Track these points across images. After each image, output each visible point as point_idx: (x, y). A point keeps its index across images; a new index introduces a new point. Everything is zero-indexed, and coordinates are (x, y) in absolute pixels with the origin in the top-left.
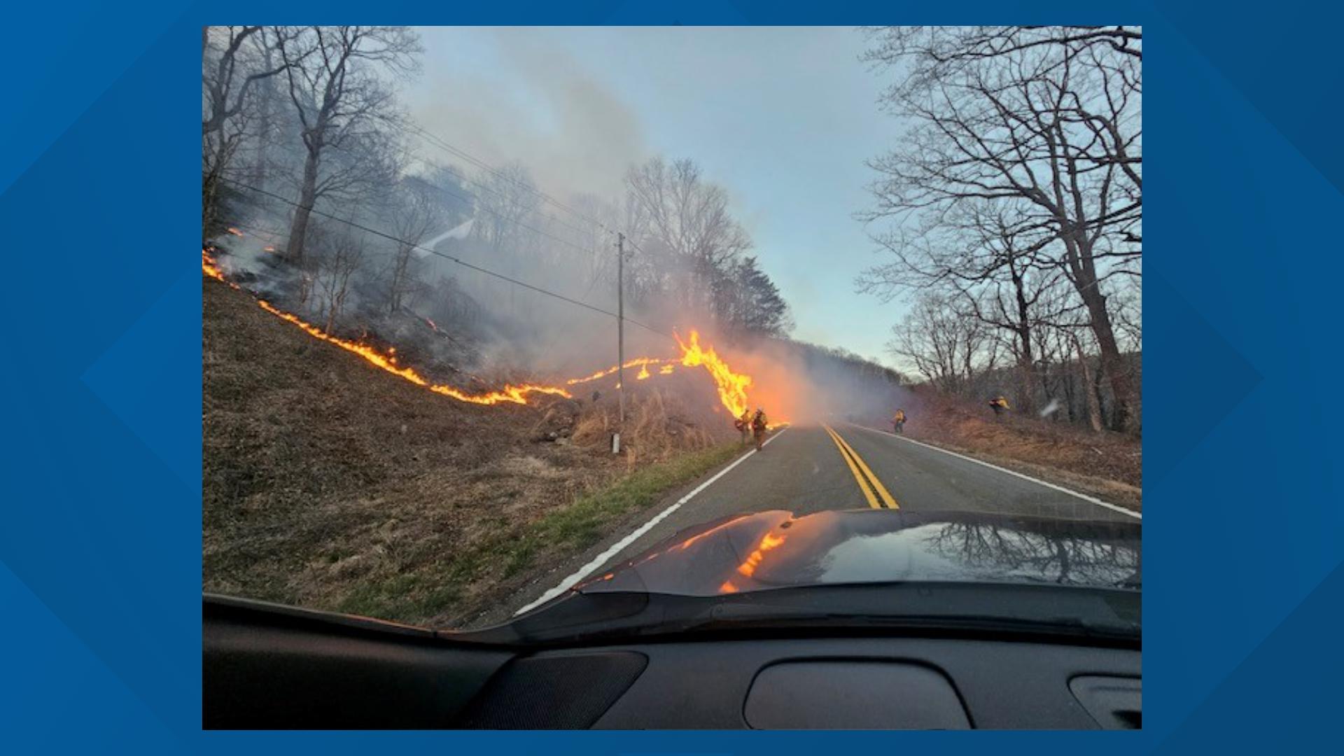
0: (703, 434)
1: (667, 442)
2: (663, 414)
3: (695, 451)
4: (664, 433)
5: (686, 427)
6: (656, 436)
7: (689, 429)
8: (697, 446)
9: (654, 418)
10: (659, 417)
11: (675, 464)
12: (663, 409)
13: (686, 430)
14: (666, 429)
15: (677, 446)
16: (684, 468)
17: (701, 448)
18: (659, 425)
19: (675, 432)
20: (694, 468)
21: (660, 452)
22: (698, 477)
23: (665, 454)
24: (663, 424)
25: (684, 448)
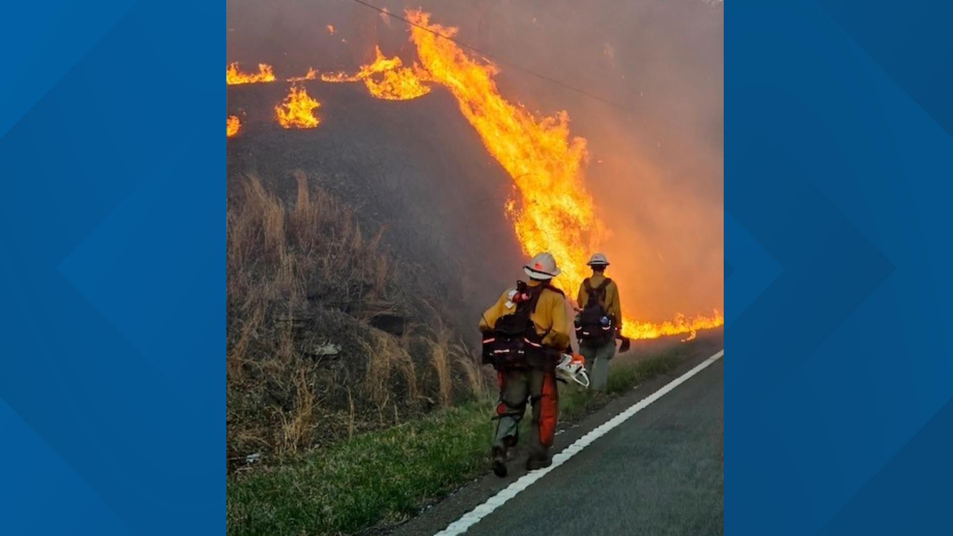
0: (439, 356)
1: (301, 383)
2: (285, 278)
3: (405, 417)
4: (288, 349)
5: (374, 331)
6: (259, 365)
7: (384, 338)
8: (415, 398)
9: (252, 295)
10: (270, 291)
11: (330, 466)
12: (287, 260)
13: (372, 342)
14: (298, 336)
15: (338, 402)
16: (360, 481)
17: (429, 408)
18: (268, 321)
19: (330, 349)
20: (398, 479)
21: (271, 423)
22: (414, 512)
23: (290, 430)
24: (286, 321)
25: (366, 406)
